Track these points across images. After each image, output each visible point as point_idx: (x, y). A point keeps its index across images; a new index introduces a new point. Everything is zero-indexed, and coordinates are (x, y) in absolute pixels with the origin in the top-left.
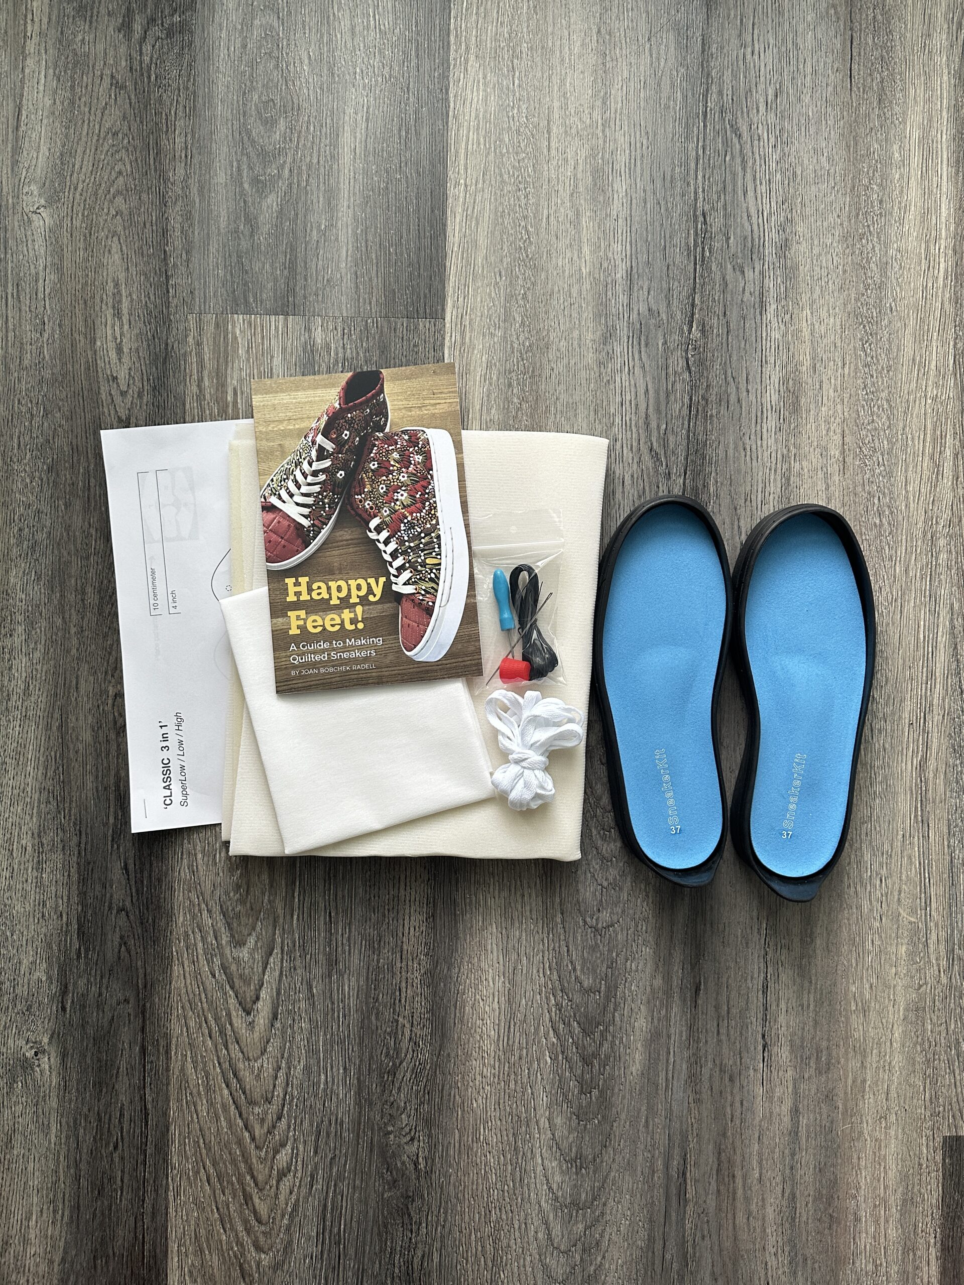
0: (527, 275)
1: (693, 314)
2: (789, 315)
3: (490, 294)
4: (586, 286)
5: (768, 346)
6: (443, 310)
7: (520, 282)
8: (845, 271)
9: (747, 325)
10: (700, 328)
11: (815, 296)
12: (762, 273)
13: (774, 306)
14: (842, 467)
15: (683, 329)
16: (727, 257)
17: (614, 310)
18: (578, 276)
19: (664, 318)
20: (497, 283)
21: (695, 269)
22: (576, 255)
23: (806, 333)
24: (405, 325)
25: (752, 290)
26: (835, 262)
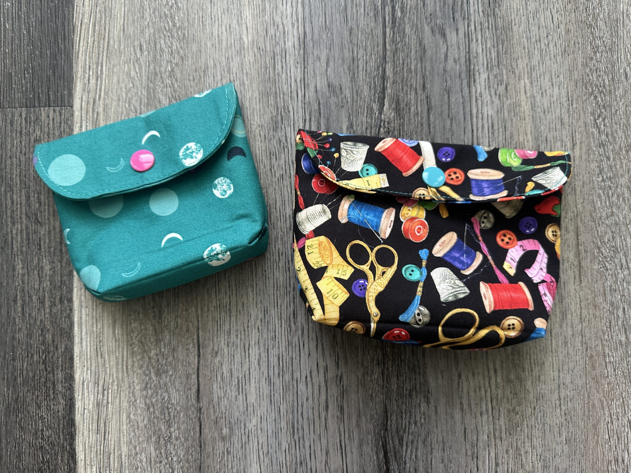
0: (174, 47)
1: (384, 89)
2: (504, 86)
3: (128, 74)
4: (249, 58)
5: (480, 125)
6: (71, 95)
7: (166, 56)
8: (568, 31)
9: (453, 100)
10: (394, 106)
11: (535, 62)
12: (467, 35)
13: (484, 76)
14: (577, 273)
15: (372, 109)
16: (423, 17)
17: (285, 87)
18: (238, 47)
19: (348, 95)
20: (138, 60)
21: (384, 34)
22: (235, 22)
23: (526, 108)
24: (24, 116)
25: (456, 56)
26: (555, 20)
